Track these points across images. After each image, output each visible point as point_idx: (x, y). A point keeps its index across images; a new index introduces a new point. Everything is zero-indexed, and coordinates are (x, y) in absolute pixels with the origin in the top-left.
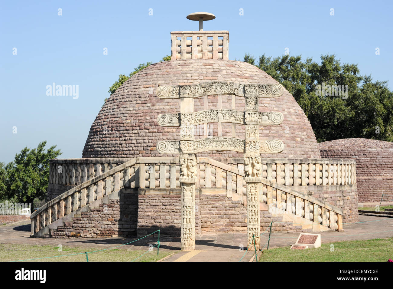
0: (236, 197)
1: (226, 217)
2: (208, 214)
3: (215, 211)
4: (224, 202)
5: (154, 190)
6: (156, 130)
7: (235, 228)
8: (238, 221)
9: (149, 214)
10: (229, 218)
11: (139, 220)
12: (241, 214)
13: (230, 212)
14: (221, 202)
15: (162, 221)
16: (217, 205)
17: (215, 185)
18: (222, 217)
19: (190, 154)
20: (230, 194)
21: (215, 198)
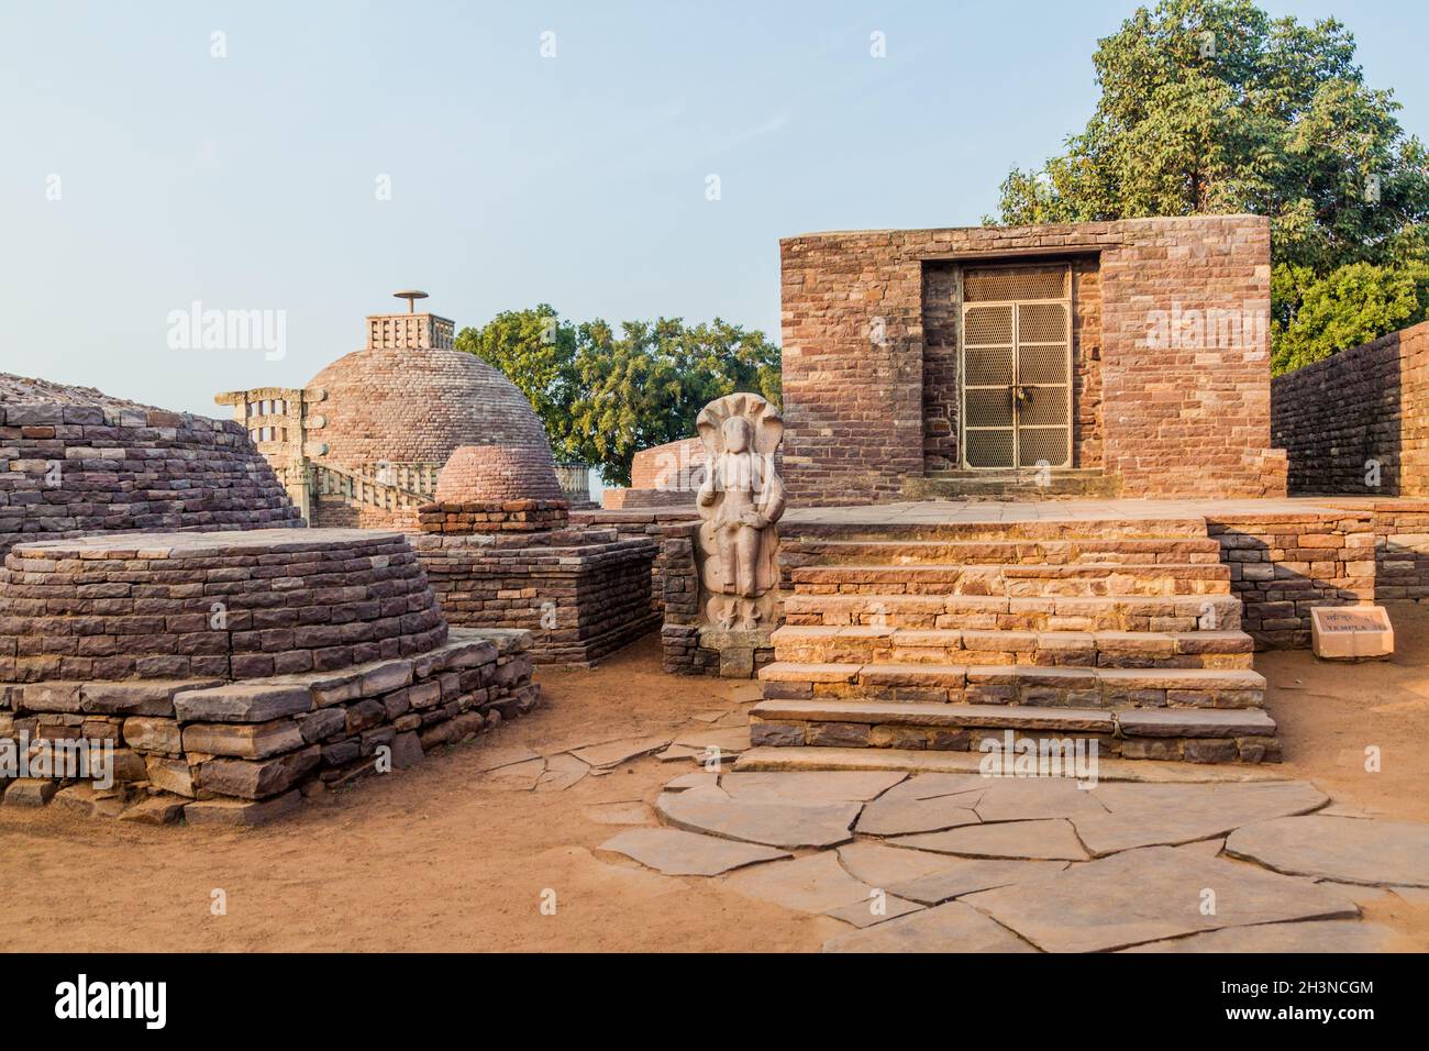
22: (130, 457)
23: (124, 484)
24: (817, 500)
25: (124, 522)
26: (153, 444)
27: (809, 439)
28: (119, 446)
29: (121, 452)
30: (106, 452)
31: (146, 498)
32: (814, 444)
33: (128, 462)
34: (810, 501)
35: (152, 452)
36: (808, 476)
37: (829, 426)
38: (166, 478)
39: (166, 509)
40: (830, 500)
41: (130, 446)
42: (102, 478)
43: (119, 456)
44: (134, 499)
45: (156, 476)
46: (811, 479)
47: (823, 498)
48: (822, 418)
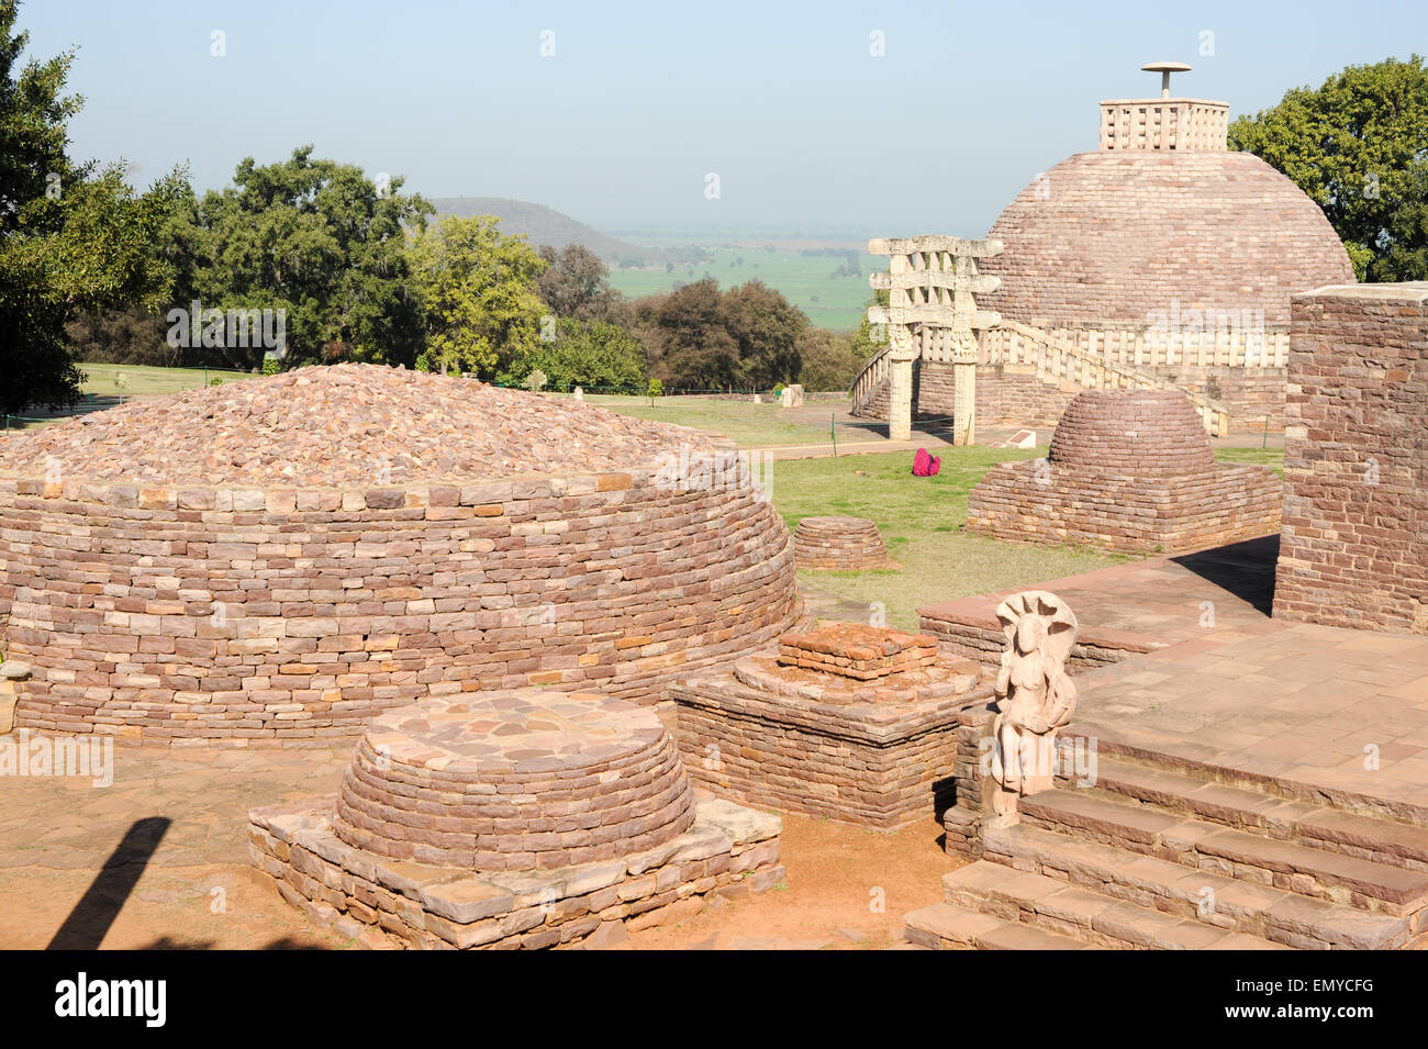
0: (1049, 379)
1: (1036, 406)
2: (1012, 399)
3: (1021, 396)
4: (1032, 384)
5: (936, 363)
6: (1015, 272)
7: (1045, 421)
8: (1053, 413)
9: (930, 394)
10: (1040, 407)
11: (920, 402)
12: (1056, 403)
13: (1041, 399)
14: (1027, 384)
15: (942, 405)
16: (1024, 388)
17: (1021, 359)
18: (1030, 406)
19: (898, 325)
20: (1041, 374)
21: (1021, 379)
22: (574, 528)
23: (563, 559)
24: (1313, 614)
25: (559, 597)
26: (598, 510)
27: (1310, 540)
28: (564, 517)
29: (563, 525)
30: (549, 526)
31: (584, 571)
32: (1314, 546)
33: (572, 533)
34: (1305, 616)
35: (594, 521)
36: (1303, 585)
37: (1335, 527)
38: (607, 545)
39: (602, 580)
40: (1328, 616)
41: (575, 516)
42: (541, 554)
43: (563, 529)
44: (572, 572)
45: (596, 546)
46: (1308, 588)
47: (1319, 613)
48: (1327, 518)
